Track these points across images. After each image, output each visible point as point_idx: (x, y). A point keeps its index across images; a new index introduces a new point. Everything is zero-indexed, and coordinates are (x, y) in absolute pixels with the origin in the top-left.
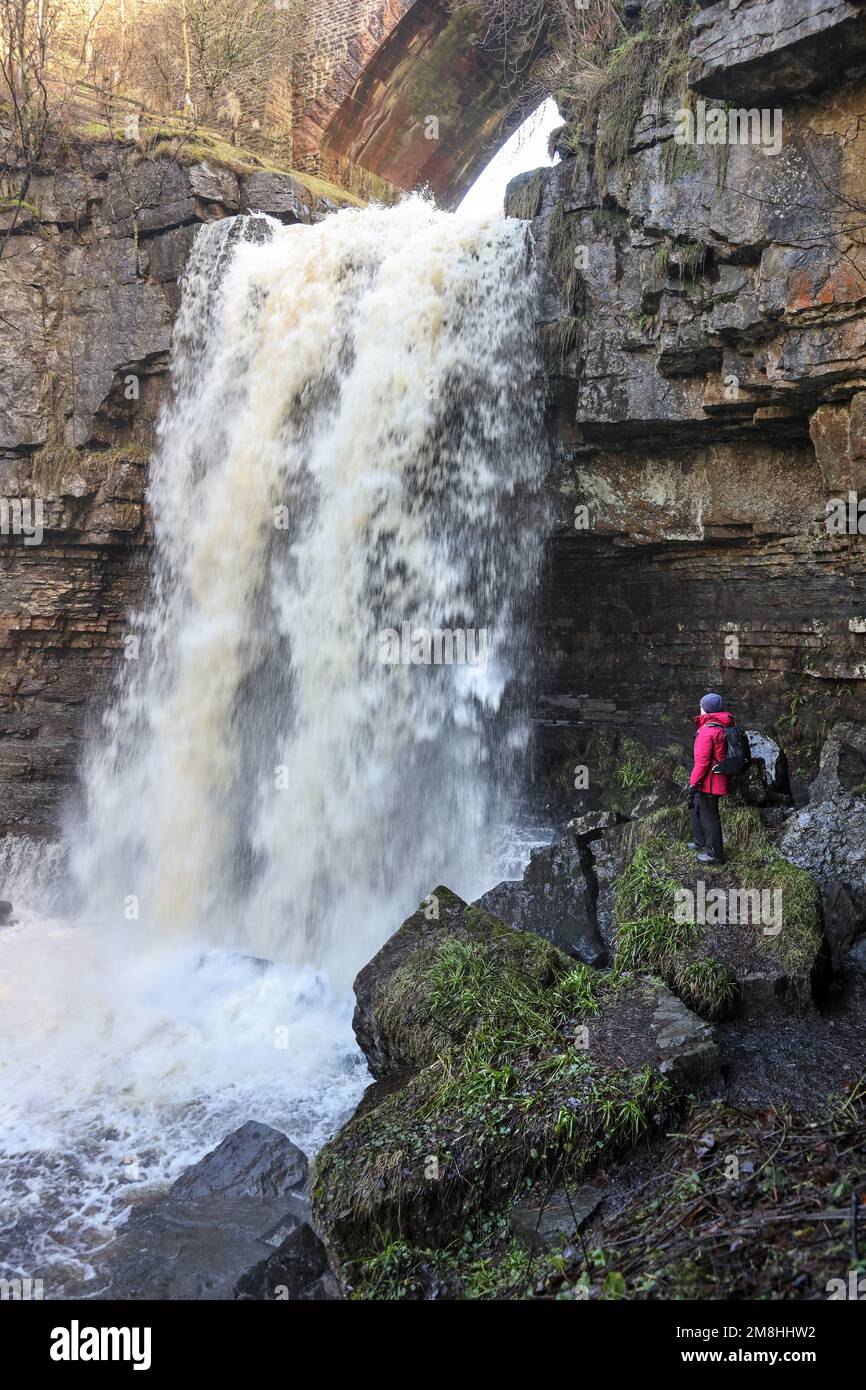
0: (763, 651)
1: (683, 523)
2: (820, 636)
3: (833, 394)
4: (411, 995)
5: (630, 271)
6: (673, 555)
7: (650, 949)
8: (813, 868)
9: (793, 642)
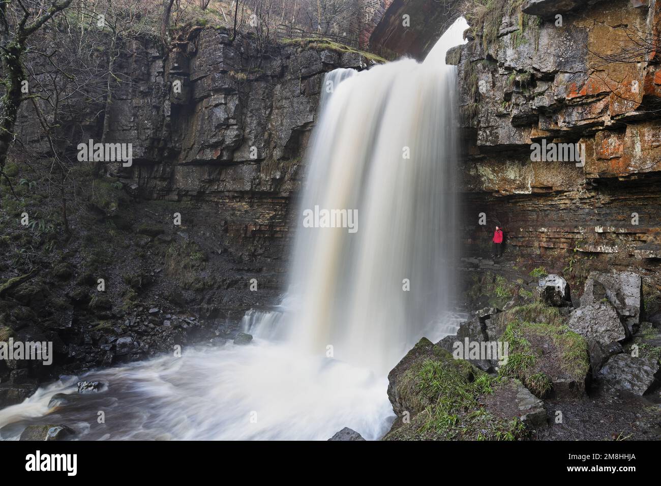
0: (557, 240)
1: (522, 186)
2: (582, 234)
3: (587, 133)
4: (412, 382)
5: (498, 84)
6: (518, 200)
7: (515, 367)
8: (583, 334)
9: (570, 236)
